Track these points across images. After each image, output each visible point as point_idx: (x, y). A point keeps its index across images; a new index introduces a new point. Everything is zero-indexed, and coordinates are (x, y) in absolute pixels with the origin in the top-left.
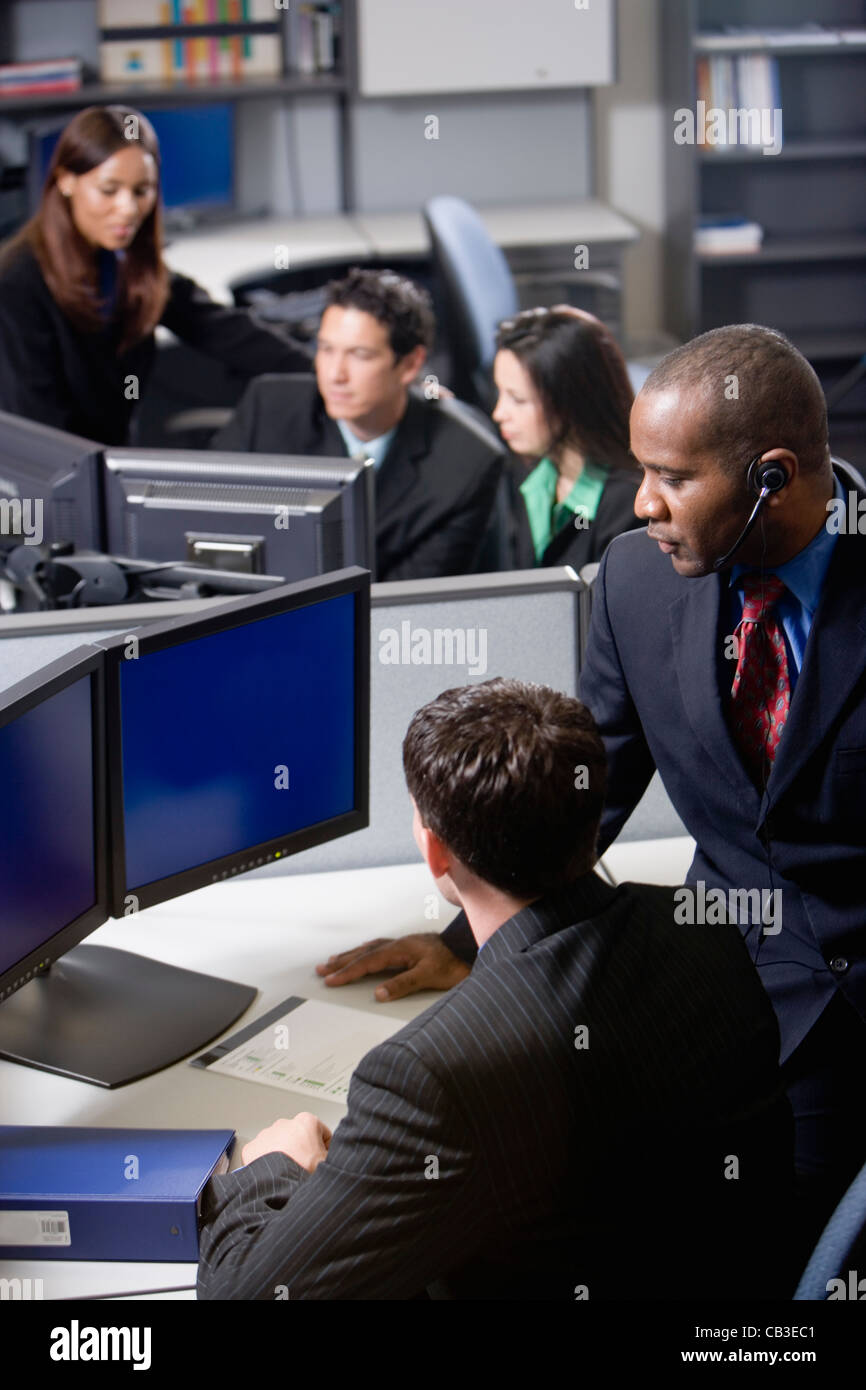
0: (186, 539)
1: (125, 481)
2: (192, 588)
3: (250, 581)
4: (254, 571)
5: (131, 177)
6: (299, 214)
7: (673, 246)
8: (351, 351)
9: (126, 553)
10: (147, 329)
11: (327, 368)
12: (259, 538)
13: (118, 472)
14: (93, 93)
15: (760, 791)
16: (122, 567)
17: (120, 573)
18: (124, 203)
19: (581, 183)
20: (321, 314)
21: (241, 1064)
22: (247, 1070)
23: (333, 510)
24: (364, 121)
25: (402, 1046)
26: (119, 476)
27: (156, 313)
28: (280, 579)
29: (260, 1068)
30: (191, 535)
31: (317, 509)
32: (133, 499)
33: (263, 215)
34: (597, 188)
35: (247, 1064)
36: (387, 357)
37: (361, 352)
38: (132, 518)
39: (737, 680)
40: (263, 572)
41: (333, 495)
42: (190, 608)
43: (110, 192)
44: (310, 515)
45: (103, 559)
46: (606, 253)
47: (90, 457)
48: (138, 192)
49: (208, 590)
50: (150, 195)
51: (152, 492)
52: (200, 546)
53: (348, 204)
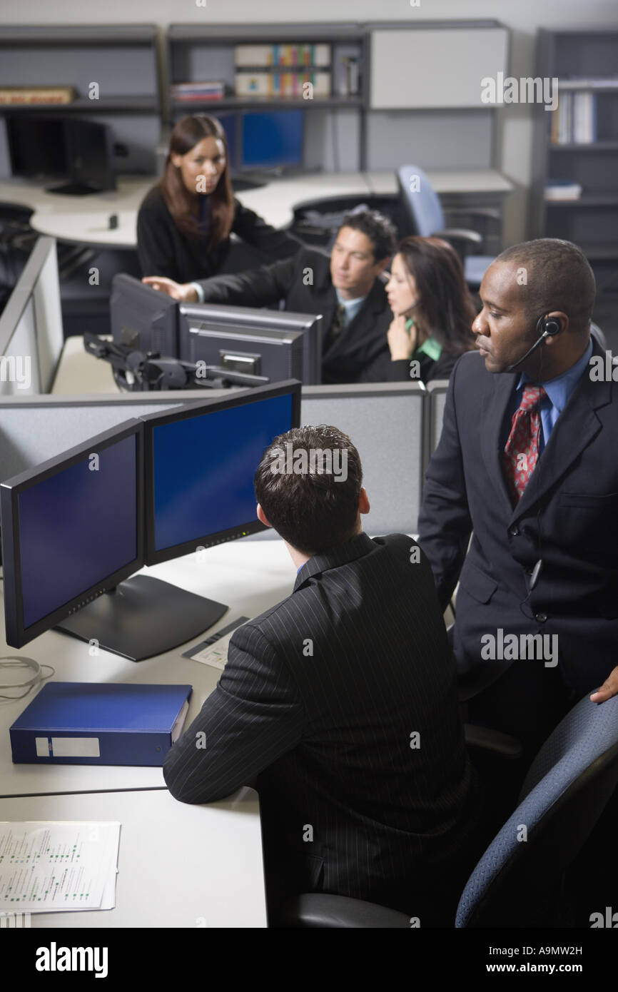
0: (219, 353)
1: (190, 320)
2: (219, 381)
3: (251, 379)
4: (255, 374)
5: (210, 153)
6: (337, 171)
7: (534, 194)
8: (352, 253)
9: (188, 360)
10: (225, 235)
11: (337, 260)
12: (258, 356)
13: (186, 315)
14: (231, 101)
15: (514, 509)
16: (184, 367)
17: (182, 371)
18: (208, 167)
19: (486, 159)
20: (339, 228)
21: (210, 656)
22: (213, 661)
23: (298, 342)
24: (374, 122)
25: (255, 627)
26: (186, 318)
27: (228, 225)
28: (266, 379)
29: (220, 659)
30: (222, 352)
31: (289, 341)
32: (193, 330)
33: (317, 171)
34: (495, 163)
35: (213, 657)
36: (371, 259)
37: (358, 255)
38: (192, 341)
39: (509, 441)
40: (260, 375)
41: (299, 333)
42: (219, 394)
43: (200, 160)
44: (285, 344)
45: (174, 362)
46: (494, 198)
47: (172, 306)
48: (215, 159)
49: (228, 383)
50: (222, 161)
51: (203, 328)
52: (228, 358)
53: (363, 167)
